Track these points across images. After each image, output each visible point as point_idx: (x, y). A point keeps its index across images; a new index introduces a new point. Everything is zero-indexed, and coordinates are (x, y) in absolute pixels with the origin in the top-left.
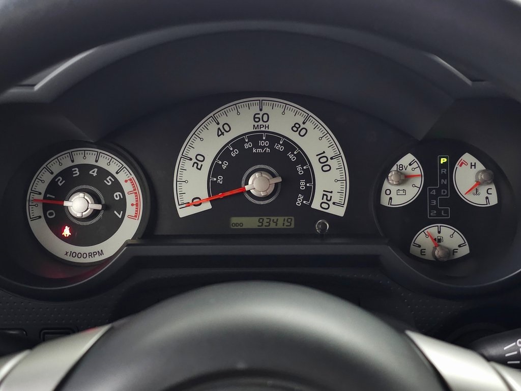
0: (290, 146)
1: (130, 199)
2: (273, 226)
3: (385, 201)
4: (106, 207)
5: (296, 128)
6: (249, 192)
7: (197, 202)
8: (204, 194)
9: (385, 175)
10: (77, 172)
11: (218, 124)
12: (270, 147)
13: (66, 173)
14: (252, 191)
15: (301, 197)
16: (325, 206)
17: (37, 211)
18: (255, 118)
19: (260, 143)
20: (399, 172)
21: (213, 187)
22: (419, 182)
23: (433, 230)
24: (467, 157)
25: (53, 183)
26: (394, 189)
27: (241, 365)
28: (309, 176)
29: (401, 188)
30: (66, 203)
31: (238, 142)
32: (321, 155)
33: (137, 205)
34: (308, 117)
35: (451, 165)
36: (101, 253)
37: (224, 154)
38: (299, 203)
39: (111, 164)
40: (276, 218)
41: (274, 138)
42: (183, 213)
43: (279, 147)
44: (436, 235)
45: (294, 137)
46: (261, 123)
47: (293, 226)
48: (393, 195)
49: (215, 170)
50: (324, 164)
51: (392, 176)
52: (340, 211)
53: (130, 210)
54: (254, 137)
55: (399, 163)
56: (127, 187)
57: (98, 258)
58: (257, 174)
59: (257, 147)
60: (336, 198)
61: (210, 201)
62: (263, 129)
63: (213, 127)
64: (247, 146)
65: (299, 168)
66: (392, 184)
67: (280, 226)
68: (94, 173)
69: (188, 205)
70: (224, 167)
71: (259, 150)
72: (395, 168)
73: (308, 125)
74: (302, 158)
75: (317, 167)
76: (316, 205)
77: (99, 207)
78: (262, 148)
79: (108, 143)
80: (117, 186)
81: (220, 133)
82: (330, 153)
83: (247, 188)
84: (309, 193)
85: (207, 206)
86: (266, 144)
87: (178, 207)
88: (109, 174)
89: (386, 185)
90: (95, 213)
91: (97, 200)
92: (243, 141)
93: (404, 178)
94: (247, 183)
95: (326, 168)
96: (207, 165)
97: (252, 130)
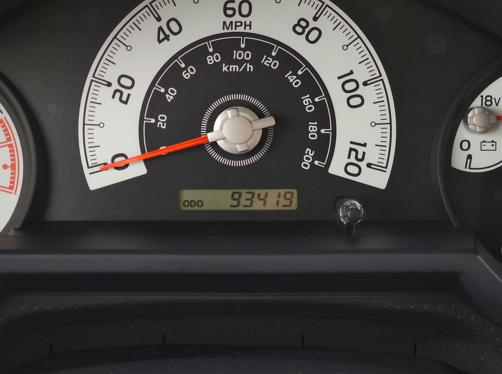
0: (291, 59)
2: (258, 206)
3: (459, 161)
5: (301, 27)
6: (214, 145)
7: (120, 162)
8: (133, 148)
9: (461, 113)
11: (159, 19)
12: (255, 61)
14: (220, 143)
15: (310, 153)
16: (353, 170)
18: (225, 9)
19: (236, 55)
20: (486, 111)
26: (476, 140)
28: (325, 114)
29: (488, 137)
31: (194, 53)
32: (347, 78)
33: (13, 167)
34: (323, 7)
37: (169, 75)
38: (306, 165)
40: (263, 192)
41: (261, 45)
42: (96, 181)
43: (270, 62)
45: (298, 44)
46: (237, 18)
47: (294, 206)
48: (474, 151)
49: (154, 104)
50: (352, 94)
51: (474, 116)
52: (379, 180)
54: (225, 44)
55: (485, 93)
58: (229, 113)
59: (230, 61)
60: (373, 155)
61: (145, 161)
62: (241, 29)
63: (150, 26)
64: (211, 60)
65: (306, 100)
66: (474, 132)
67: (271, 205)
69: (105, 167)
70: (170, 98)
71: (234, 68)
72: (477, 102)
73: (324, 23)
74: (313, 83)
75: (338, 98)
76: (337, 168)
78: (240, 63)
81: (163, 37)
82: (362, 74)
83: (211, 137)
84: (324, 147)
85: (139, 170)
86: (247, 55)
87: (87, 171)
89: (462, 133)
92: (204, 52)
93: (495, 121)
94: (210, 129)
95: (355, 101)
96: (138, 95)
97: (220, 30)
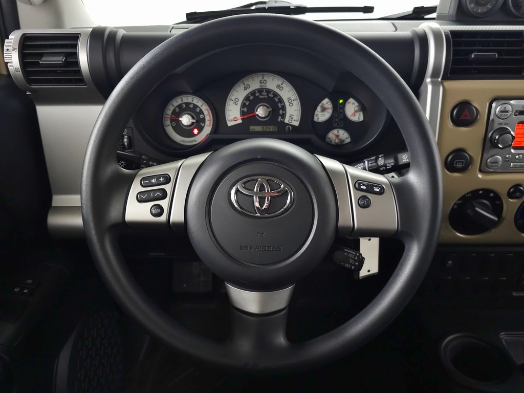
0: (276, 95)
1: (207, 118)
2: (268, 130)
3: (316, 119)
4: (197, 121)
5: (278, 86)
6: (258, 115)
7: (235, 119)
8: (239, 116)
9: (315, 108)
10: (184, 106)
11: (244, 84)
12: (267, 95)
13: (180, 106)
14: (260, 115)
15: (280, 117)
16: (290, 121)
17: (168, 122)
18: (260, 82)
19: (263, 93)
20: (322, 107)
21: (243, 113)
22: (330, 111)
23: (335, 131)
24: (351, 100)
25: (174, 110)
26: (320, 114)
27: (259, 157)
28: (284, 108)
29: (322, 113)
30: (180, 119)
31: (253, 93)
32: (289, 99)
33: (210, 120)
34: (284, 82)
35: (344, 104)
36: (195, 141)
37: (247, 98)
38: (279, 120)
39: (198, 102)
40: (269, 127)
41: (269, 91)
42: (230, 124)
43: (271, 95)
44: (337, 134)
45: (277, 91)
46: (263, 84)
47: (276, 130)
48: (319, 117)
49: (243, 105)
50: (290, 103)
51: (319, 108)
52: (296, 124)
53: (207, 123)
54: (260, 91)
55: (322, 102)
56: (206, 113)
57: (194, 143)
58: (261, 107)
59: (261, 95)
60: (295, 118)
61: (242, 119)
62: (264, 87)
63: (242, 86)
64: (257, 95)
65: (279, 105)
66: (319, 112)
67: (271, 130)
68: (191, 106)
69: (232, 120)
70: (247, 104)
71: (262, 97)
72: (320, 105)
73: (284, 86)
74: (281, 100)
75: (287, 104)
76: (286, 121)
77: (194, 121)
78: (264, 95)
79: (196, 93)
80: (201, 112)
81: (245, 89)
82: (293, 98)
83: (257, 113)
84: (284, 116)
85: (240, 121)
86: (265, 94)
87: (227, 121)
88: (198, 107)
89: (316, 112)
90: (193, 123)
91: (193, 118)
92: (255, 93)
93: (324, 109)
94: (257, 111)
96: (240, 103)
97: (259, 87)
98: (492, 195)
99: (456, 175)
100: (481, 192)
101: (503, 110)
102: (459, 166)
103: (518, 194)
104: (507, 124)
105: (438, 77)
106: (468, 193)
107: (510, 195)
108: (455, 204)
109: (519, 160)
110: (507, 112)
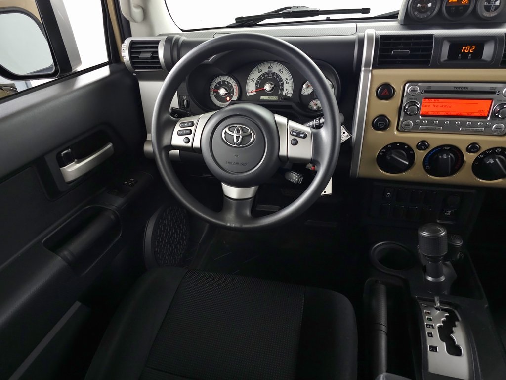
0: (278, 76)
1: (235, 90)
2: (272, 99)
3: (303, 93)
4: (229, 93)
5: (280, 71)
6: (265, 89)
7: (252, 92)
8: (254, 90)
9: (303, 86)
10: (222, 83)
11: (259, 69)
12: (273, 76)
13: (219, 83)
14: (267, 89)
15: (280, 91)
16: (286, 94)
17: (212, 93)
20: (307, 85)
21: (257, 88)
22: (311, 89)
23: (315, 101)
25: (216, 85)
26: (305, 89)
28: (282, 85)
29: (307, 89)
30: (219, 91)
31: (264, 75)
32: (286, 79)
33: (237, 92)
34: (283, 68)
37: (260, 78)
38: (279, 93)
39: (230, 80)
40: (273, 97)
41: (274, 74)
42: (249, 94)
43: (275, 76)
44: (316, 103)
45: (279, 73)
46: (270, 69)
47: (278, 99)
48: (305, 91)
49: (257, 83)
50: (287, 82)
51: (305, 86)
52: (290, 95)
53: (235, 93)
54: (268, 73)
56: (234, 87)
58: (268, 84)
59: (269, 76)
60: (289, 91)
61: (256, 91)
62: (271, 71)
63: (257, 70)
65: (280, 82)
67: (274, 99)
68: (226, 83)
69: (250, 92)
70: (260, 82)
72: (306, 83)
73: (283, 70)
74: (281, 80)
75: (285, 82)
76: (284, 94)
77: (227, 92)
79: (229, 74)
80: (232, 87)
81: (259, 72)
82: (288, 79)
84: (282, 90)
85: (255, 93)
86: (271, 75)
87: (247, 93)
88: (230, 83)
89: (303, 88)
90: (226, 94)
91: (227, 90)
92: (265, 75)
93: (308, 87)
94: (265, 87)
95: (287, 83)
96: (255, 81)
97: (267, 71)
98: (406, 147)
99: (380, 132)
100: (398, 145)
101: (412, 89)
102: (381, 126)
103: (423, 147)
104: (416, 99)
105: (369, 67)
106: (389, 145)
107: (418, 147)
108: (380, 152)
109: (425, 124)
110: (416, 91)
